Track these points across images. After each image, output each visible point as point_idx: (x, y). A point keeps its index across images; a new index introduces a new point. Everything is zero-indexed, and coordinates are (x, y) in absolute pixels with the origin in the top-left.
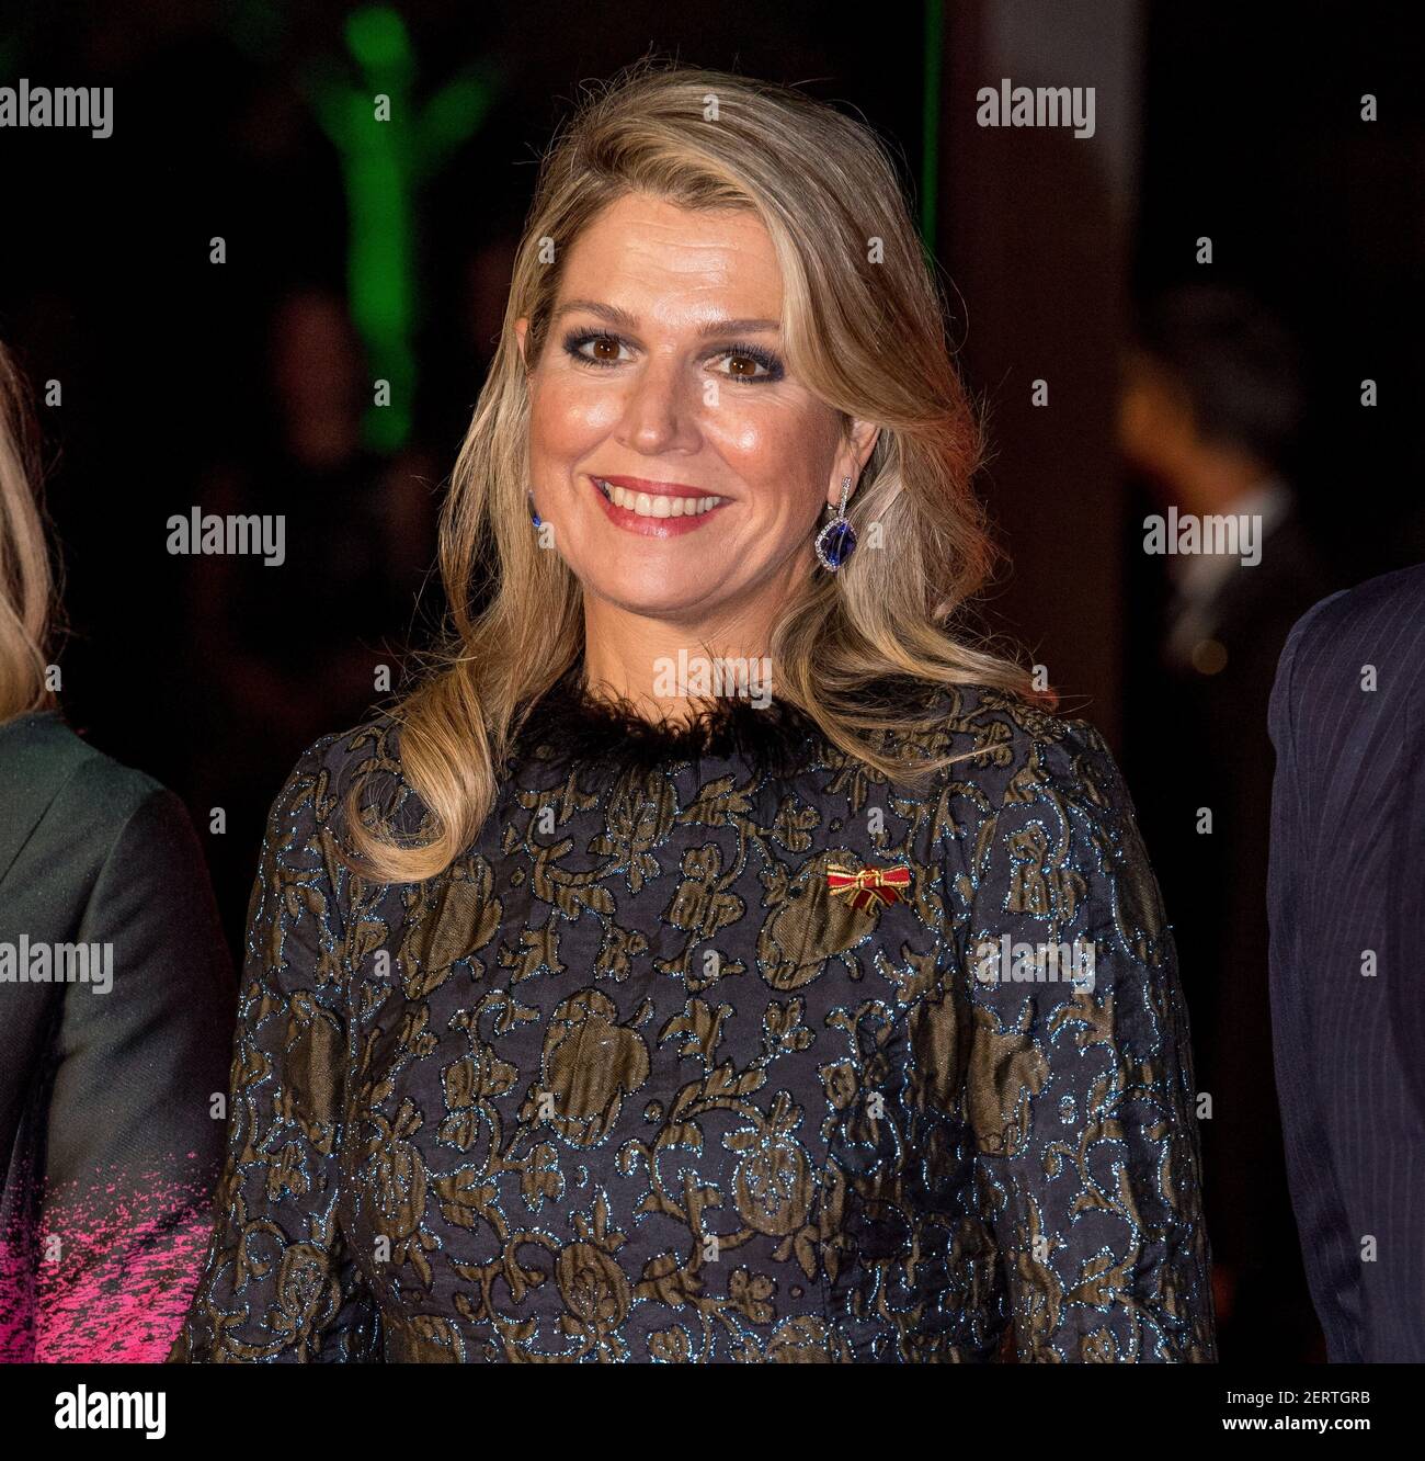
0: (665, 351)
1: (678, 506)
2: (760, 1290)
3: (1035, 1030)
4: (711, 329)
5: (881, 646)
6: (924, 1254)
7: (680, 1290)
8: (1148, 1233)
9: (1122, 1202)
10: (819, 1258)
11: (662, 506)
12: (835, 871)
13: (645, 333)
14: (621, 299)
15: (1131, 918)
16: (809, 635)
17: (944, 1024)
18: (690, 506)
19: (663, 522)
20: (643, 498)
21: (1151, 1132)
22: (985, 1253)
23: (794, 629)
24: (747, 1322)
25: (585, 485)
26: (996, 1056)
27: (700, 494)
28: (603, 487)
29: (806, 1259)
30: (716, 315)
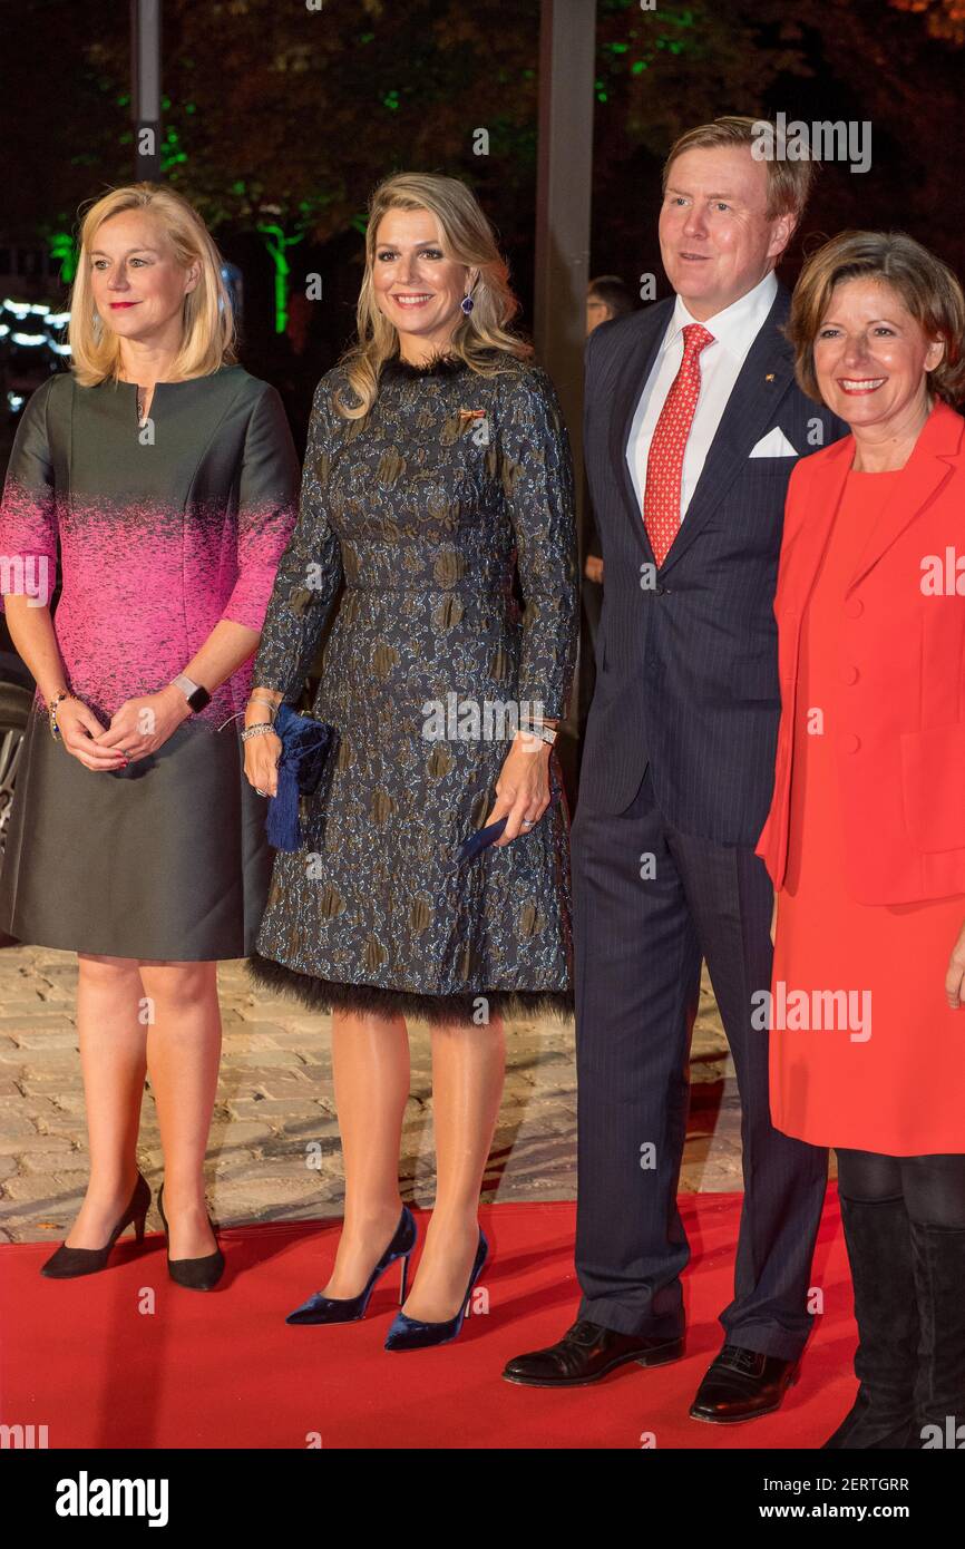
0: (406, 254)
1: (418, 299)
2: (435, 535)
3: (521, 459)
4: (419, 246)
5: (483, 336)
6: (486, 526)
7: (412, 533)
8: (554, 520)
9: (546, 510)
10: (452, 526)
11: (413, 300)
12: (463, 411)
13: (400, 250)
14: (392, 241)
15: (552, 426)
16: (463, 335)
17: (493, 458)
18: (422, 299)
19: (415, 304)
20: (407, 299)
21: (556, 491)
22: (507, 525)
23: (459, 332)
24: (432, 544)
25: (391, 298)
26: (510, 467)
27: (423, 295)
28: (396, 297)
29: (448, 526)
30: (420, 242)
